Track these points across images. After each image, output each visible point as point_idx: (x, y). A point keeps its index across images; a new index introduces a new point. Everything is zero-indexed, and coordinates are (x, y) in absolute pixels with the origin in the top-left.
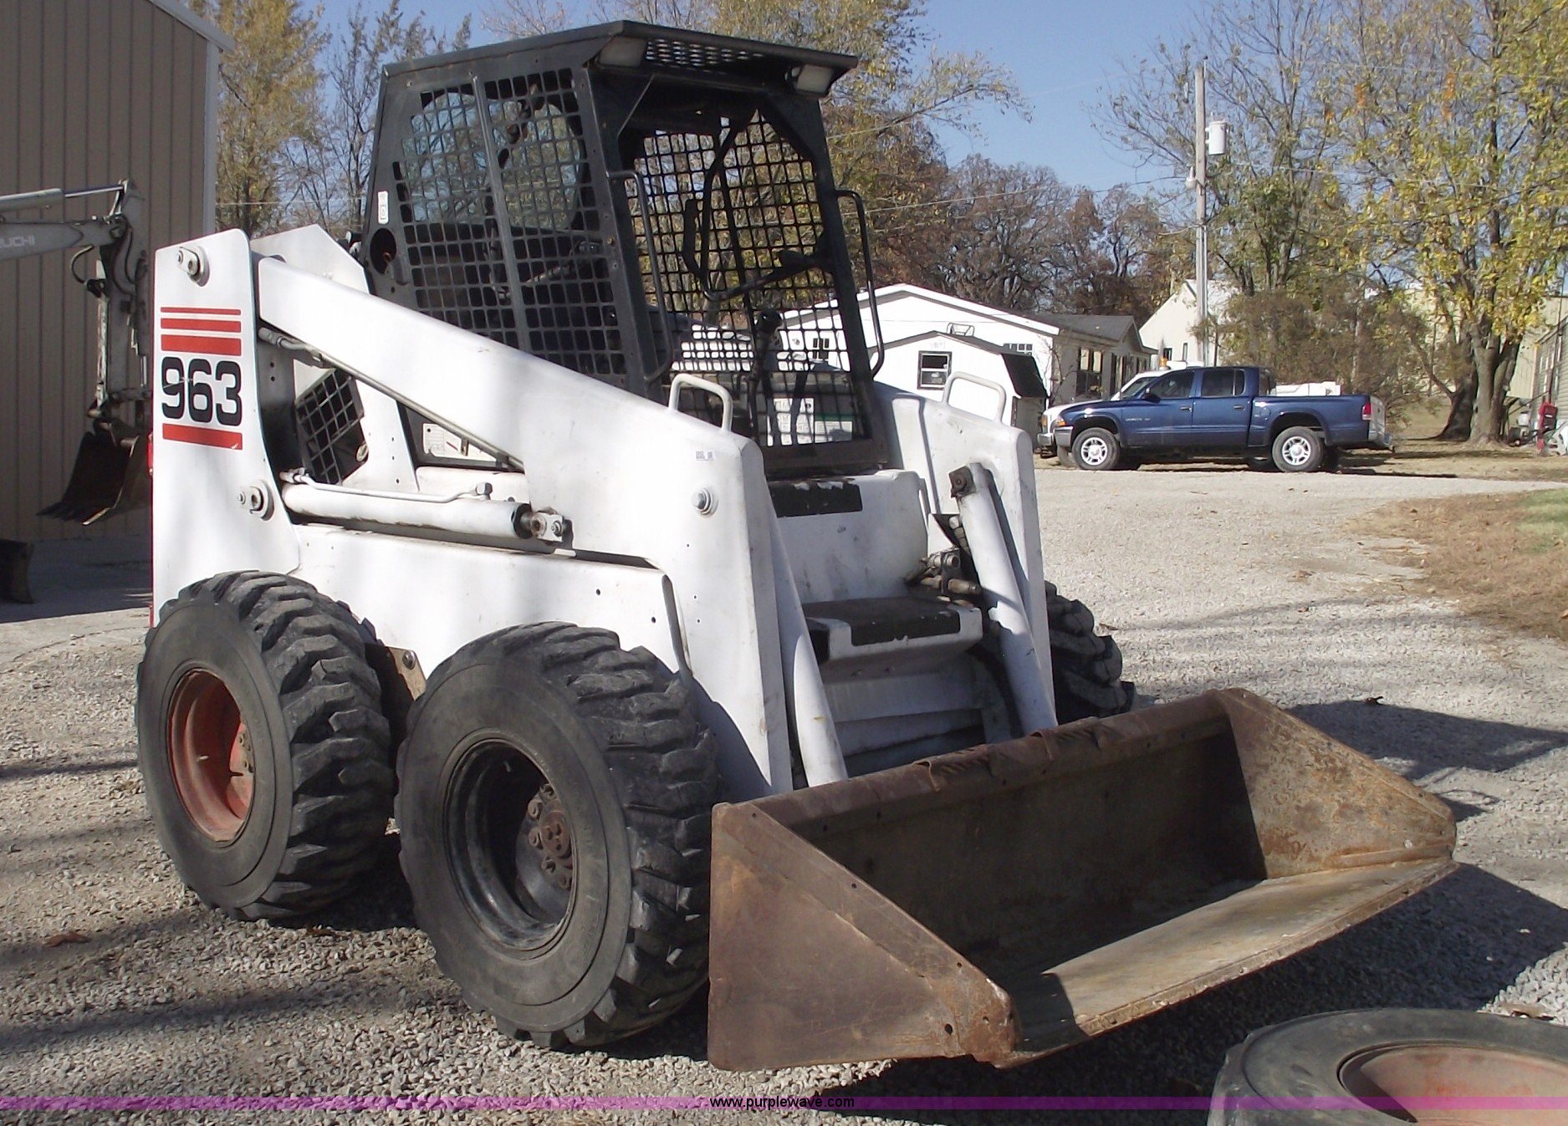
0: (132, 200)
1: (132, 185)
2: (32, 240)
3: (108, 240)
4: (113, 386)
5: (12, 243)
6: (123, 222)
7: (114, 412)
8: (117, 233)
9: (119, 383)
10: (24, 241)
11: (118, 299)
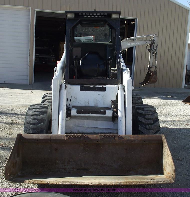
0: (155, 37)
1: (156, 35)
2: (138, 43)
3: (151, 43)
4: (150, 65)
5: (135, 44)
6: (154, 40)
7: (150, 69)
8: (152, 42)
9: (151, 65)
10: (137, 43)
11: (152, 52)
